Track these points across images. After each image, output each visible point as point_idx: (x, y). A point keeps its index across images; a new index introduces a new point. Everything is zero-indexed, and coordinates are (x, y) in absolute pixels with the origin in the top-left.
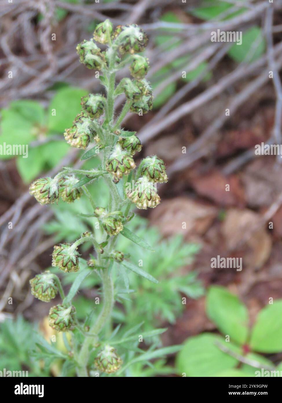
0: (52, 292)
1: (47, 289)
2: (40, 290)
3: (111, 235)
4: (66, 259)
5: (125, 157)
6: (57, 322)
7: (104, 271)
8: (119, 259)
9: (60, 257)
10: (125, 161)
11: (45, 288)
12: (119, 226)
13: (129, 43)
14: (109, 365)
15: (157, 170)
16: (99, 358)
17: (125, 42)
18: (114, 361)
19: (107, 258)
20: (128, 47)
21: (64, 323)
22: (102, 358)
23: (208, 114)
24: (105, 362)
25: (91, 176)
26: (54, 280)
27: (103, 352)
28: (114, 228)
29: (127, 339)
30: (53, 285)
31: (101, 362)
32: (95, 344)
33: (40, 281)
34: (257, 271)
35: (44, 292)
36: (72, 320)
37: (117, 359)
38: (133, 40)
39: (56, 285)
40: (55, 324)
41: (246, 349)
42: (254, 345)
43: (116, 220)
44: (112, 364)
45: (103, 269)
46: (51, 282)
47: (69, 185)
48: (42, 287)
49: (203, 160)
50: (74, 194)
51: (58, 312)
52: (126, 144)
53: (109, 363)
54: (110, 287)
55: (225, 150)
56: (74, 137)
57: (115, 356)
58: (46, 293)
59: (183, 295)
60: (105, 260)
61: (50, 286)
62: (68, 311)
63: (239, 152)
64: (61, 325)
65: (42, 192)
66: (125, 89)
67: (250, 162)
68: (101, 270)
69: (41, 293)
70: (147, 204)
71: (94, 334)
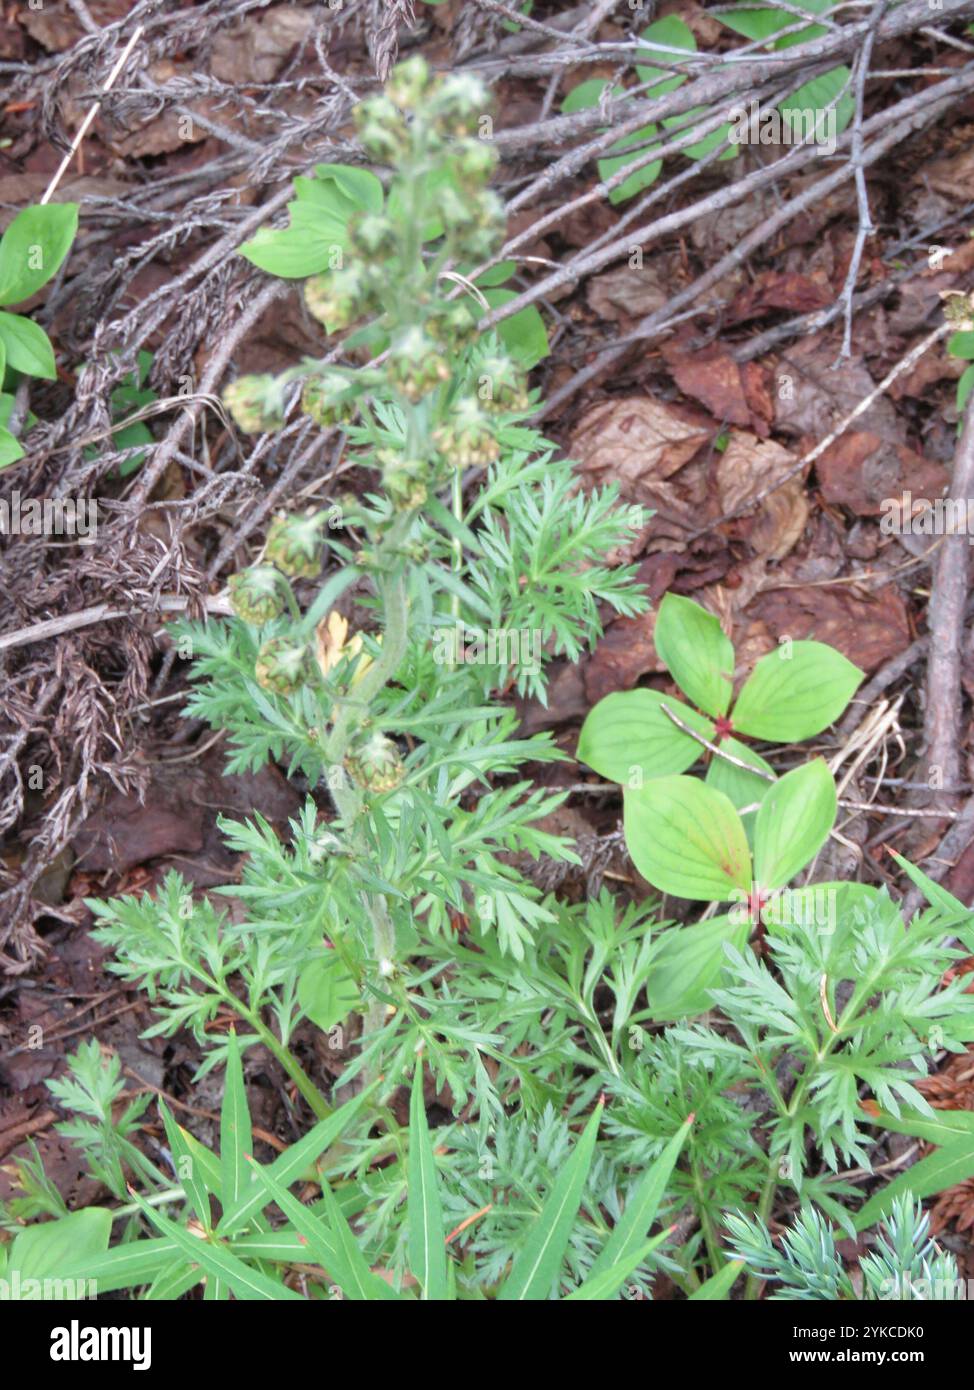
0: (268, 607)
1: (259, 600)
2: (245, 601)
3: (399, 510)
4: (293, 548)
5: (427, 355)
6: (272, 674)
7: (385, 578)
8: (417, 558)
9: (281, 541)
10: (427, 364)
11: (255, 596)
12: (419, 492)
13: (456, 113)
14: (377, 777)
15: (508, 387)
16: (359, 759)
17: (447, 110)
18: (389, 770)
19: (394, 553)
20: (454, 121)
21: (287, 678)
22: (364, 759)
23: (725, 234)
24: (369, 770)
25: (366, 382)
26: (278, 585)
27: (368, 748)
28: (406, 496)
29: (428, 720)
30: (273, 593)
31: (361, 767)
32: (361, 720)
33: (247, 582)
34: (771, 566)
35: (253, 605)
36: (304, 674)
37: (394, 766)
38: (465, 108)
39: (279, 595)
40: (267, 676)
41: (724, 728)
42: (737, 722)
43: (412, 480)
44: (382, 775)
45: (386, 573)
46: (269, 588)
47: (330, 391)
48: (250, 595)
49: (702, 324)
50: (338, 412)
51: (278, 654)
52: (446, 324)
53: (377, 771)
54: (400, 610)
55: (745, 312)
56: (324, 299)
57: (392, 759)
58: (257, 608)
59: (603, 606)
60: (388, 556)
61: (267, 596)
62: (298, 653)
63: (775, 316)
64: (281, 680)
65: (248, 405)
66: (440, 211)
67: (795, 339)
68: (381, 576)
69: (246, 606)
70: (470, 457)
71: (361, 700)
